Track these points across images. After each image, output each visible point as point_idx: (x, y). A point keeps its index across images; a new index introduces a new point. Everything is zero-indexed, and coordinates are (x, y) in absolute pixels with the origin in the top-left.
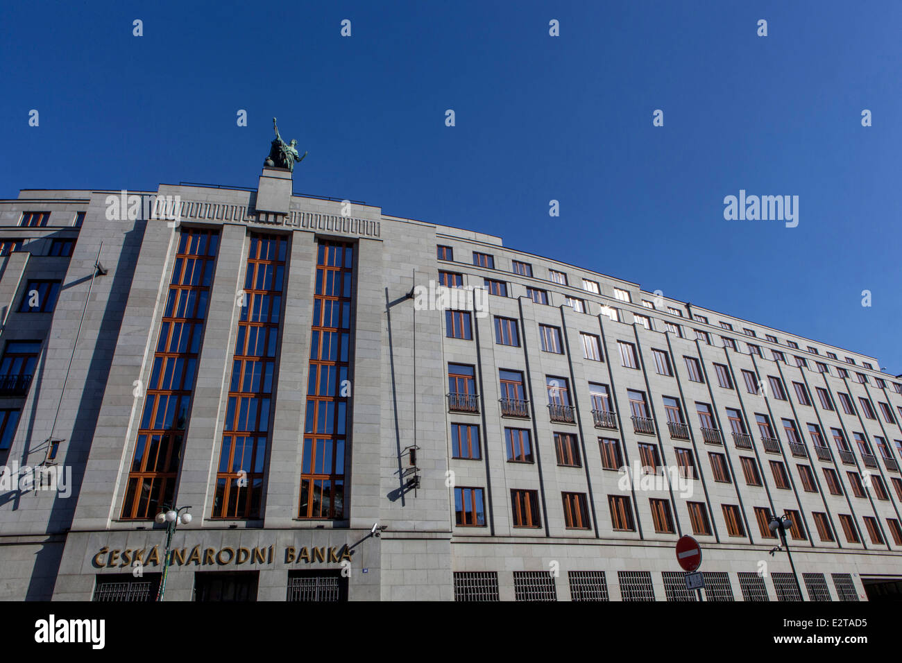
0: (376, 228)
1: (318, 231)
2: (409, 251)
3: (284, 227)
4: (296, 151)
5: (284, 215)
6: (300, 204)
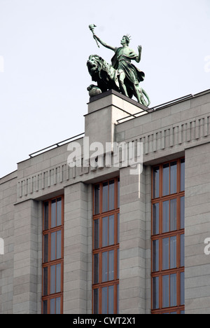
6: (125, 131)
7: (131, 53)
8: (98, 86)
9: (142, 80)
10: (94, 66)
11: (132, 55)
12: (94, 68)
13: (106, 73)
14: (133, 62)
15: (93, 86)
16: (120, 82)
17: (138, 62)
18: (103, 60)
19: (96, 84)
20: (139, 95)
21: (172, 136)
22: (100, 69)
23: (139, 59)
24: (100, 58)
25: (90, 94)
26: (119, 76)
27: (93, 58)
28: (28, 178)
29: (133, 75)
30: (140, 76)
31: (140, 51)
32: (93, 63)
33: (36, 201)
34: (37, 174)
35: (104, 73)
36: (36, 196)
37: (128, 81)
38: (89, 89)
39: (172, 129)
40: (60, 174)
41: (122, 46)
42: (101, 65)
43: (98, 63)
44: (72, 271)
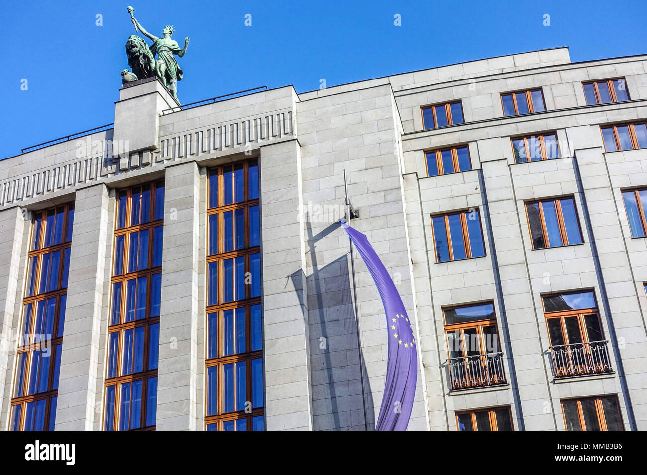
0: (287, 122)
1: (202, 157)
2: (346, 140)
3: (155, 168)
4: (175, 42)
5: (152, 149)
6: (173, 123)
7: (174, 45)
10: (137, 47)
11: (175, 47)
17: (181, 57)
21: (240, 131)
22: (141, 52)
23: (183, 54)
24: (143, 41)
27: (136, 39)
28: (16, 178)
36: (27, 202)
39: (240, 123)
40: (69, 175)
42: (144, 48)
44: (81, 305)
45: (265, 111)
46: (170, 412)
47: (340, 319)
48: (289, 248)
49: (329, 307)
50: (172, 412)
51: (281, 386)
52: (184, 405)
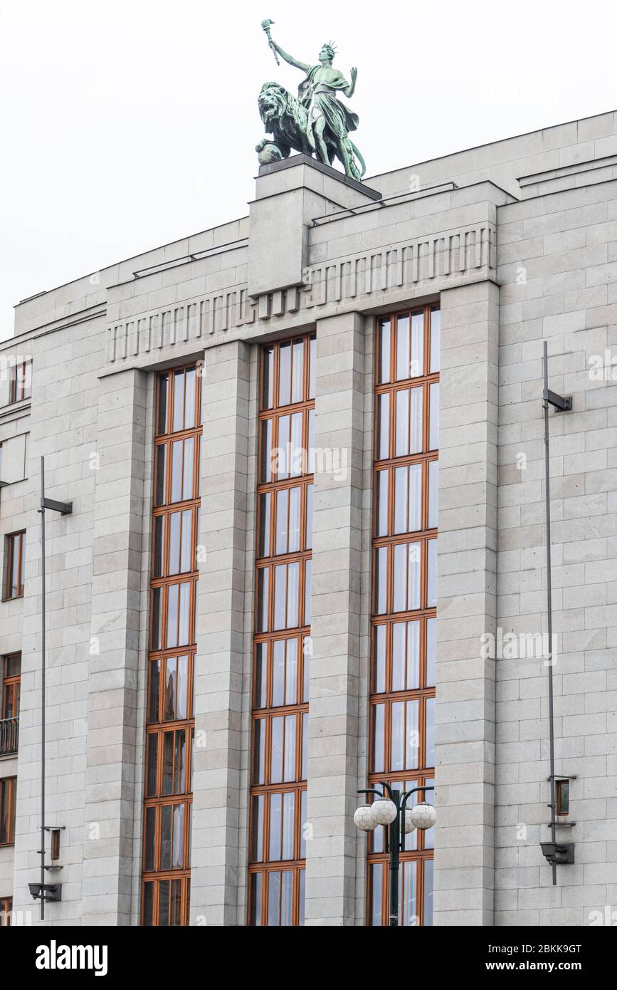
2: (562, 276)
5: (298, 287)
6: (327, 242)
7: (336, 80)
8: (274, 143)
9: (354, 128)
10: (272, 106)
11: (339, 82)
12: (271, 112)
13: (292, 119)
14: (340, 96)
15: (267, 142)
16: (316, 136)
17: (349, 97)
18: (287, 94)
19: (271, 137)
20: (347, 156)
21: (415, 260)
22: (280, 113)
23: (352, 92)
24: (282, 91)
25: (260, 160)
26: (314, 125)
27: (271, 90)
28: (129, 321)
29: (338, 121)
30: (351, 121)
31: (354, 77)
32: (271, 102)
33: (144, 372)
34: (147, 316)
35: (288, 119)
36: (144, 361)
37: (329, 132)
38: (260, 149)
39: (415, 247)
40: (195, 320)
41: (320, 63)
42: (284, 103)
43: (279, 100)
44: (218, 531)
45: (449, 226)
46: (325, 690)
47: (536, 567)
48: (471, 462)
49: (524, 548)
50: (328, 691)
51: (453, 663)
52: (341, 682)
